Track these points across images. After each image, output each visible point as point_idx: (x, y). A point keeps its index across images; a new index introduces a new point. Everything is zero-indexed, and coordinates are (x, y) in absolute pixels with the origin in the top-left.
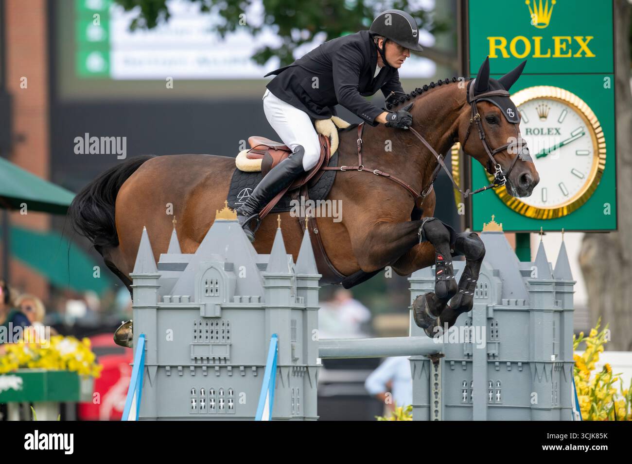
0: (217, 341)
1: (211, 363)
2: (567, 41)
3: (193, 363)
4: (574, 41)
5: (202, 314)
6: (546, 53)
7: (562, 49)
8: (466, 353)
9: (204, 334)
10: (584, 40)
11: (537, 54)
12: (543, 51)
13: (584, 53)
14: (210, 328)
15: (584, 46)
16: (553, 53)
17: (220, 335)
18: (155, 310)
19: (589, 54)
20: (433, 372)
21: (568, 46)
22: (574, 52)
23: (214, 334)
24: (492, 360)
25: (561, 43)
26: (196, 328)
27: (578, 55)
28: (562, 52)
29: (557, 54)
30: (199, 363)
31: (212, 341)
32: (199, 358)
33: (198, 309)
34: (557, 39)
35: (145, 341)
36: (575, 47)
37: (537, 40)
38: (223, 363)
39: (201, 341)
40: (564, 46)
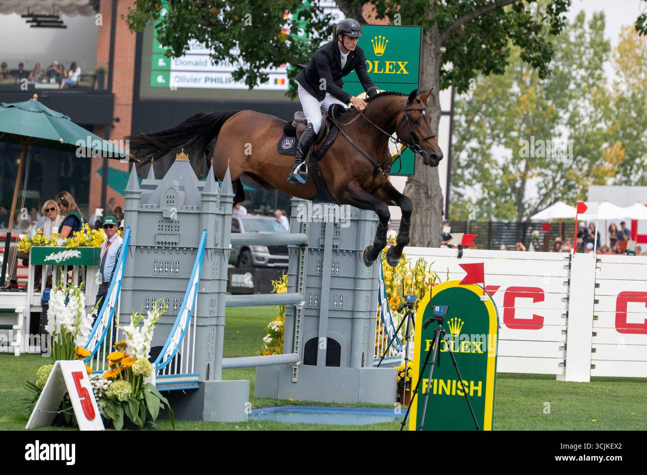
0: (172, 232)
1: (167, 246)
2: (393, 64)
3: (157, 245)
4: (397, 64)
5: (164, 215)
6: (381, 71)
7: (390, 68)
8: (320, 244)
9: (164, 228)
10: (403, 64)
11: (376, 71)
12: (379, 70)
13: (402, 71)
14: (168, 224)
15: (402, 67)
16: (385, 70)
17: (174, 228)
18: (137, 213)
19: (405, 72)
20: (301, 255)
21: (393, 67)
22: (397, 71)
23: (170, 228)
24: (335, 249)
25: (390, 65)
26: (160, 224)
27: (399, 72)
28: (390, 70)
29: (387, 72)
30: (160, 245)
31: (169, 232)
32: (160, 242)
33: (162, 213)
34: (388, 63)
35: (130, 231)
36: (397, 67)
37: (376, 63)
38: (174, 246)
39: (162, 232)
40: (391, 67)
